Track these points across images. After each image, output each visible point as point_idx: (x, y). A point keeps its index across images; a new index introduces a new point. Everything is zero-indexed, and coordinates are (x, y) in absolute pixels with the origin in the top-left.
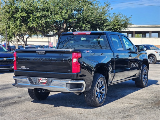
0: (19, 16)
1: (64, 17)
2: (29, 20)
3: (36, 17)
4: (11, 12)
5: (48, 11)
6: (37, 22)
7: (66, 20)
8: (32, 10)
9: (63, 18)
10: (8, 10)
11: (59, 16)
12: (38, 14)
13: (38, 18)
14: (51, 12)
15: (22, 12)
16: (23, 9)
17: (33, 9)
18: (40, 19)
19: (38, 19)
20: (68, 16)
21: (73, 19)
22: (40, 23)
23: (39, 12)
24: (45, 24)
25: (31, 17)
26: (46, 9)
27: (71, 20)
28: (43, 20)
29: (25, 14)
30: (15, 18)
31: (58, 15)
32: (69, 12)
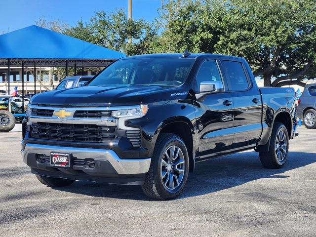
0: (199, 38)
1: (280, 39)
2: (215, 46)
3: (230, 41)
4: (184, 32)
5: (250, 30)
6: (231, 50)
7: (283, 45)
8: (221, 28)
9: (278, 42)
10: (179, 28)
11: (270, 38)
12: (234, 35)
13: (232, 41)
14: (257, 30)
15: (203, 30)
16: (206, 25)
17: (223, 24)
18: (236, 44)
19: (232, 44)
20: (286, 37)
21: (296, 43)
22: (235, 50)
23: (234, 31)
24: (245, 52)
25: (219, 40)
26: (247, 26)
27: (293, 46)
28: (241, 46)
29: (210, 36)
30: (191, 42)
31: (269, 35)
32: (290, 29)
